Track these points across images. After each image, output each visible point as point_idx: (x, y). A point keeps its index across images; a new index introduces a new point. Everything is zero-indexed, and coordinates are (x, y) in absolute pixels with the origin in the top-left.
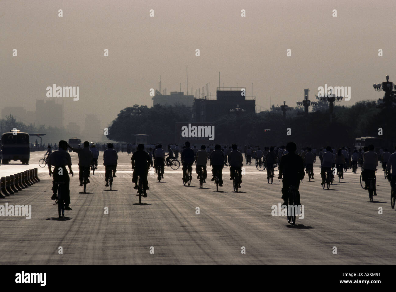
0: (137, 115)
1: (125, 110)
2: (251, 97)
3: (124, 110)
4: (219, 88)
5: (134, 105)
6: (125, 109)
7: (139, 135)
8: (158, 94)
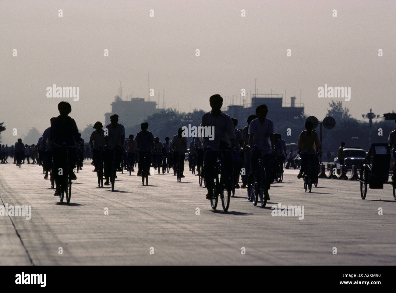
2: (300, 104)
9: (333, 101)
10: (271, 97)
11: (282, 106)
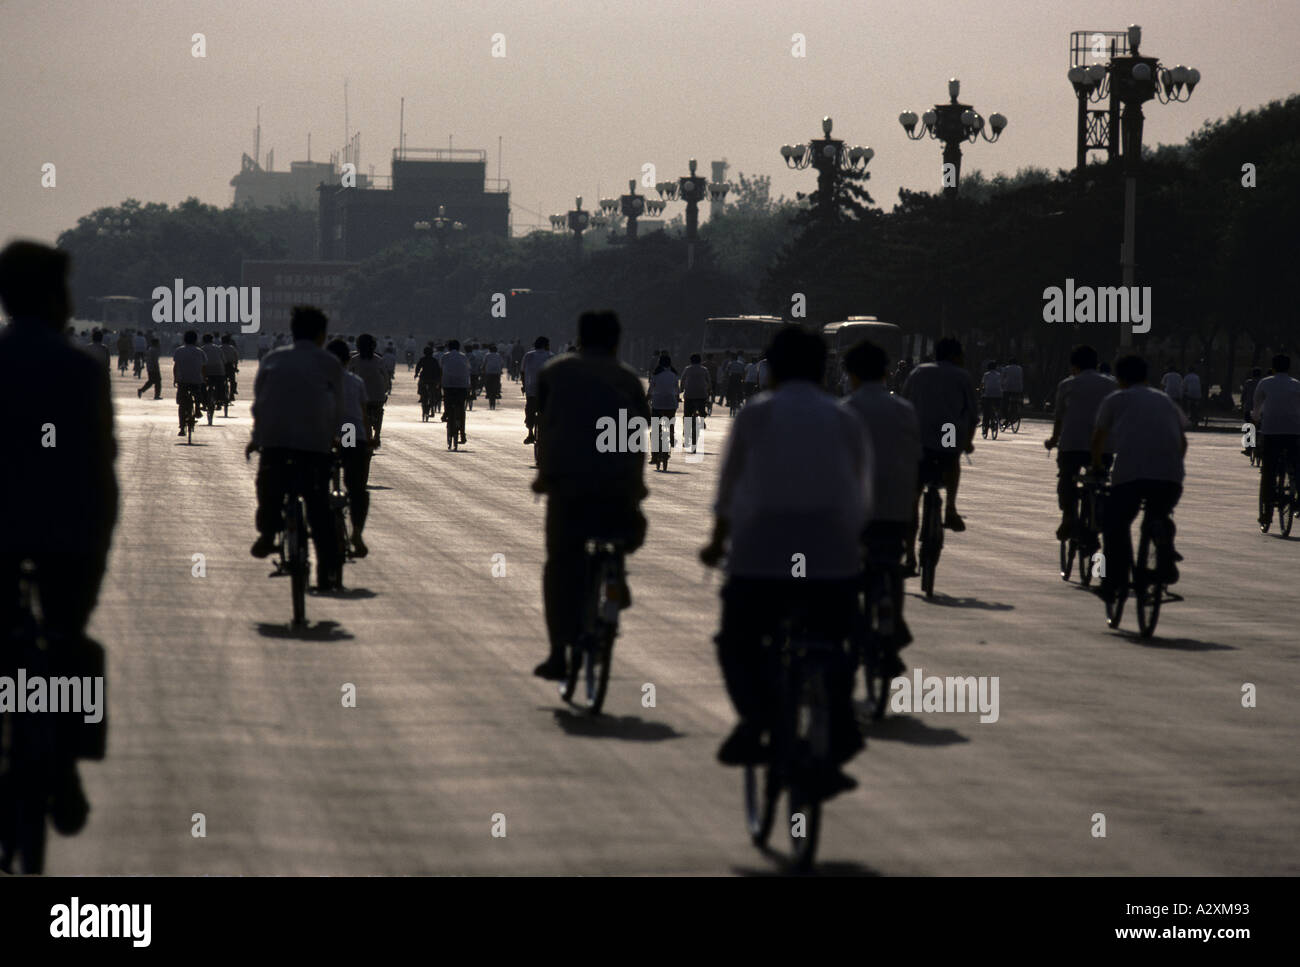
0: (117, 233)
1: (94, 219)
2: (497, 182)
3: (91, 216)
4: (401, 150)
5: (125, 200)
6: (94, 214)
7: (112, 300)
8: (249, 168)
9: (741, 175)
10: (448, 160)
11: (483, 189)
